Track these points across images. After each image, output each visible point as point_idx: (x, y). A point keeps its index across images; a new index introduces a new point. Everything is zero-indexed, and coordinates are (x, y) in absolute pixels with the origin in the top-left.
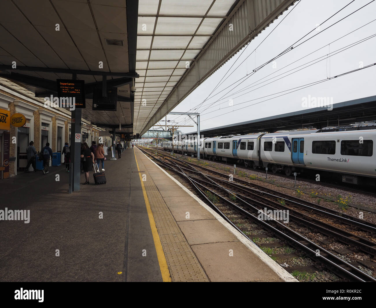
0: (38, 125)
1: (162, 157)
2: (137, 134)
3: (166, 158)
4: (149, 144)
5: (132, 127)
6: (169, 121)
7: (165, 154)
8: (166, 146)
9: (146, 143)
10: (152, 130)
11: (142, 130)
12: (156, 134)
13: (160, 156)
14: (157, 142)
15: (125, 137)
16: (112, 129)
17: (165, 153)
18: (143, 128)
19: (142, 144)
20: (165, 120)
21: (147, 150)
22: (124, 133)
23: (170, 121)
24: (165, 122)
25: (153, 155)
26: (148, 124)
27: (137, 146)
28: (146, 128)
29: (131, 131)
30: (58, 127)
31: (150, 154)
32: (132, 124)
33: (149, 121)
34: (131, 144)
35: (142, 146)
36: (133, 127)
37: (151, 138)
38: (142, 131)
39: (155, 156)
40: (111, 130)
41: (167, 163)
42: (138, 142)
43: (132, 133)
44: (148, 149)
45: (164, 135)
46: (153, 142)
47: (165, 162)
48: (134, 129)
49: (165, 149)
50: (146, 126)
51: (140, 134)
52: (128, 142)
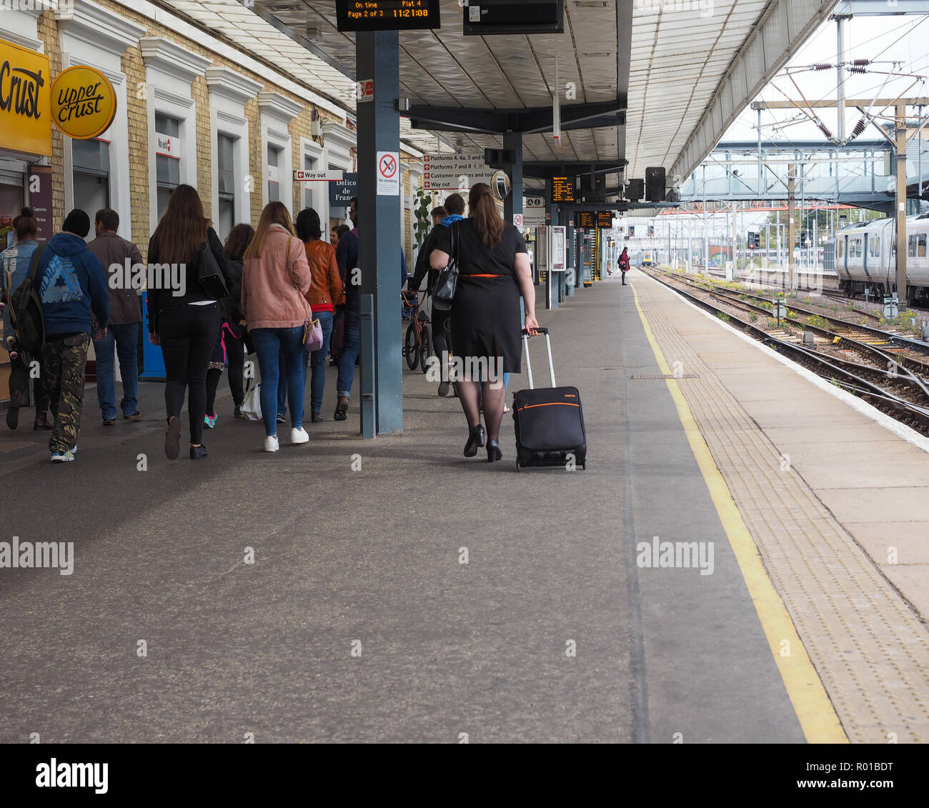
0: (142, 126)
1: (821, 333)
2: (649, 170)
3: (853, 336)
4: (735, 251)
5: (621, 120)
6: (860, 66)
7: (842, 316)
8: (855, 262)
9: (714, 251)
10: (754, 145)
11: (680, 142)
12: (783, 171)
13: (808, 328)
14: (796, 238)
15: (577, 194)
16: (500, 138)
17: (843, 310)
18: (689, 125)
19: (683, 253)
20: (834, 62)
21: (720, 292)
22: (571, 169)
23: (865, 63)
24: (834, 70)
25: (761, 322)
26: (717, 93)
27: (652, 273)
28: (708, 123)
29: (610, 153)
30: (221, 135)
31: (745, 317)
32: (621, 101)
33: (727, 75)
34: (609, 256)
35: (691, 270)
36: (629, 118)
37: (753, 202)
38: (686, 148)
39: (773, 327)
40: (497, 142)
41: (846, 366)
42: (656, 244)
43: (619, 164)
44: (733, 287)
45: (842, 173)
46: (769, 238)
47: (834, 362)
48: (631, 129)
49: (850, 287)
50: (709, 108)
51: (668, 168)
52: (591, 236)
